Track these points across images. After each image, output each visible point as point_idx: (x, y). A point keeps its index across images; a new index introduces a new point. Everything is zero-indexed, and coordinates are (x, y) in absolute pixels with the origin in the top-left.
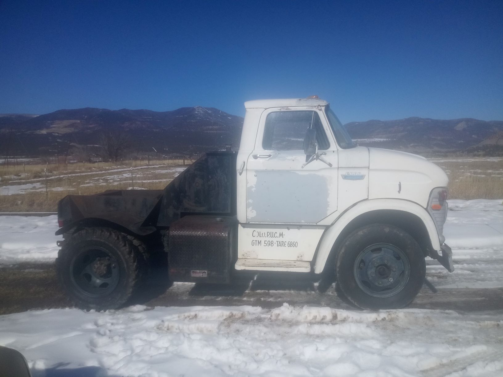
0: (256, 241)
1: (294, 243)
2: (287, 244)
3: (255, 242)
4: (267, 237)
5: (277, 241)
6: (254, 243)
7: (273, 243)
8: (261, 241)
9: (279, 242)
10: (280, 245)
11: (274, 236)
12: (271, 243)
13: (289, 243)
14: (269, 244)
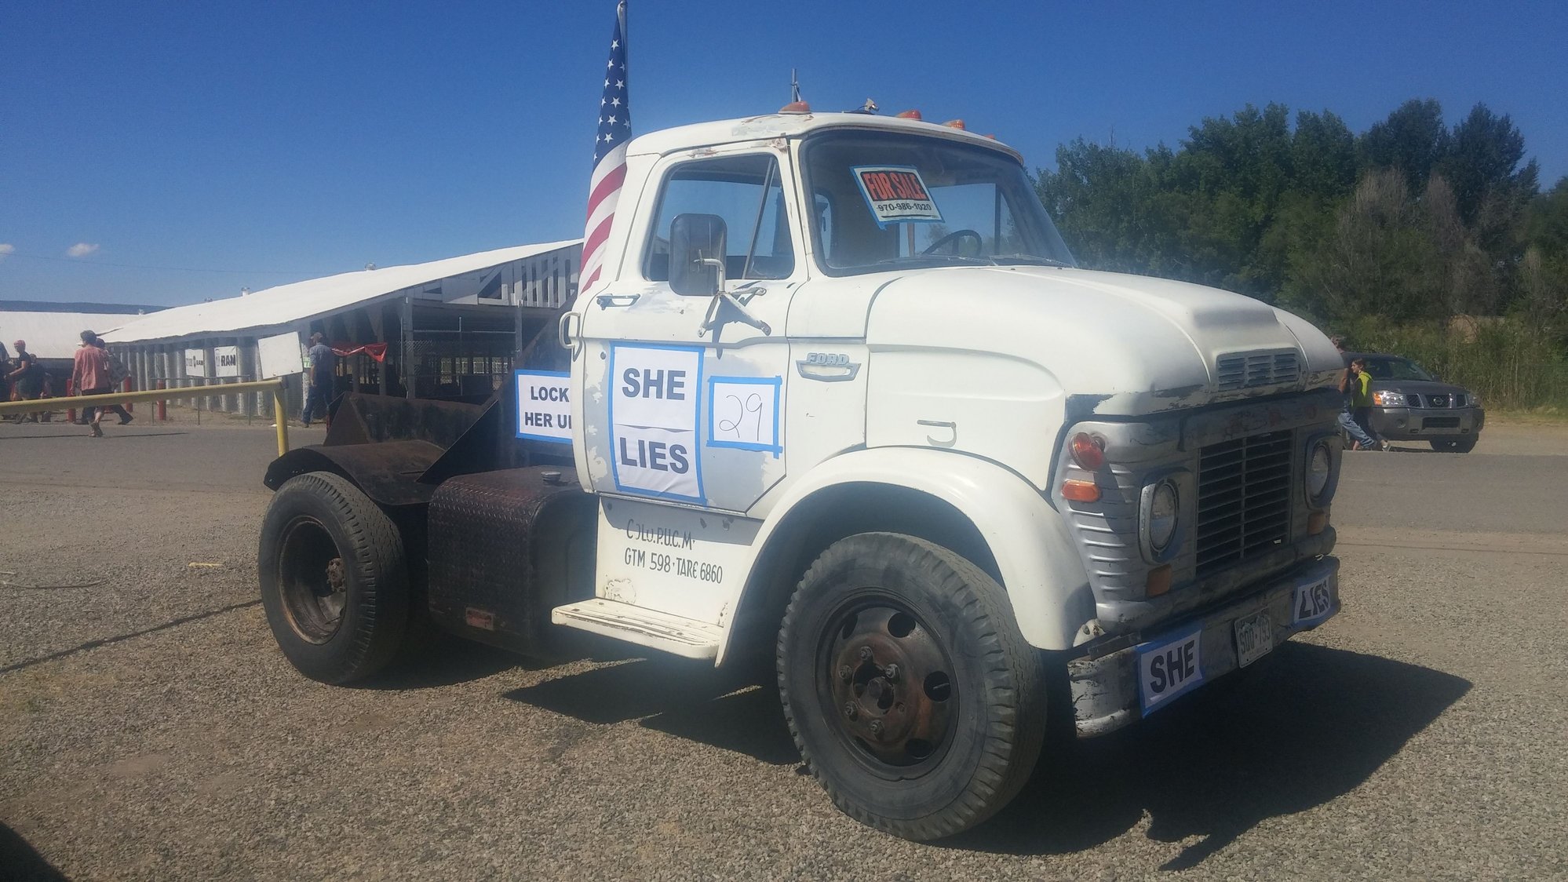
0: (635, 551)
1: (715, 570)
2: (698, 568)
3: (632, 553)
4: (658, 542)
5: (679, 559)
6: (630, 556)
7: (668, 564)
8: (644, 552)
9: (681, 562)
10: (683, 571)
11: (671, 543)
12: (664, 564)
13: (704, 568)
14: (660, 563)
